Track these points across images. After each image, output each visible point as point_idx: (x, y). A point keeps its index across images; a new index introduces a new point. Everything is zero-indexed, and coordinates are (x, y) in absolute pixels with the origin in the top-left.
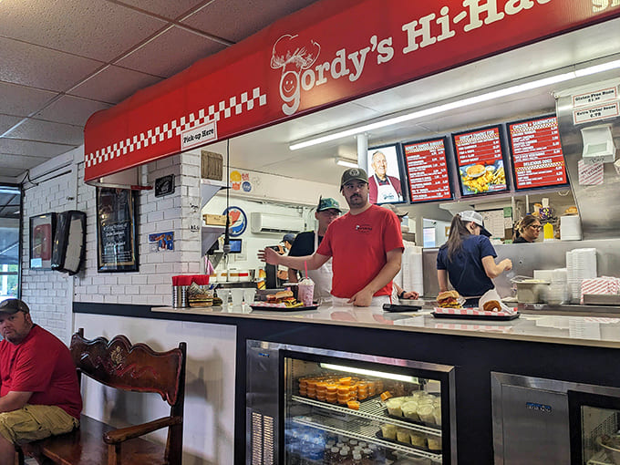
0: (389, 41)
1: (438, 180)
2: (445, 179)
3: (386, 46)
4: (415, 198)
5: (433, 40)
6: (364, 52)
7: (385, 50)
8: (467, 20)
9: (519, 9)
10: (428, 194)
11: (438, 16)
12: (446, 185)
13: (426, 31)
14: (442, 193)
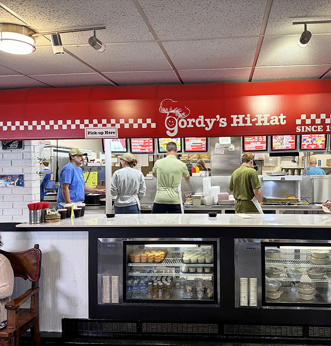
0: (225, 119)
1: (147, 143)
2: (151, 142)
3: (223, 121)
4: (133, 151)
5: (244, 125)
6: (213, 120)
7: (223, 123)
8: (257, 122)
9: (274, 124)
10: (141, 149)
11: (246, 116)
12: (151, 145)
13: (241, 120)
14: (149, 149)
